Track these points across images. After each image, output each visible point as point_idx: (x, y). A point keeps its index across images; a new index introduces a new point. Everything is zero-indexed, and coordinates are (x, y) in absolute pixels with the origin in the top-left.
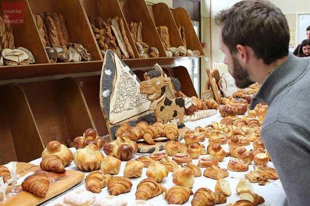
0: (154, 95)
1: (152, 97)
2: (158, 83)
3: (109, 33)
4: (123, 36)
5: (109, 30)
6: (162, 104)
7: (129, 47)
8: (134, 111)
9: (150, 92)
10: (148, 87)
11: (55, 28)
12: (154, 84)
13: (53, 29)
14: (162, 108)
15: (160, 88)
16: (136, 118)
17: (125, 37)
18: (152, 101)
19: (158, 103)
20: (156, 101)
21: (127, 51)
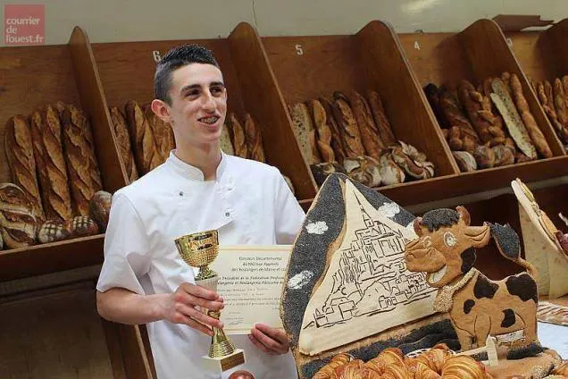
0: (442, 273)
1: (437, 278)
2: (451, 242)
3: (487, 112)
4: (520, 113)
5: (487, 105)
6: (469, 294)
7: (534, 134)
8: (399, 315)
9: (430, 266)
10: (423, 255)
11: (351, 121)
12: (438, 246)
13: (347, 123)
14: (468, 306)
15: (457, 253)
16: (405, 332)
17: (527, 113)
18: (440, 287)
19: (456, 292)
20: (450, 289)
21: (533, 142)
